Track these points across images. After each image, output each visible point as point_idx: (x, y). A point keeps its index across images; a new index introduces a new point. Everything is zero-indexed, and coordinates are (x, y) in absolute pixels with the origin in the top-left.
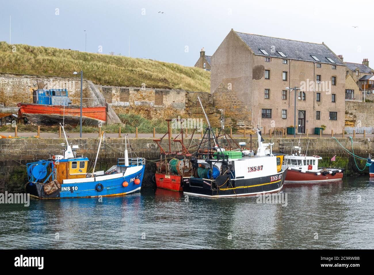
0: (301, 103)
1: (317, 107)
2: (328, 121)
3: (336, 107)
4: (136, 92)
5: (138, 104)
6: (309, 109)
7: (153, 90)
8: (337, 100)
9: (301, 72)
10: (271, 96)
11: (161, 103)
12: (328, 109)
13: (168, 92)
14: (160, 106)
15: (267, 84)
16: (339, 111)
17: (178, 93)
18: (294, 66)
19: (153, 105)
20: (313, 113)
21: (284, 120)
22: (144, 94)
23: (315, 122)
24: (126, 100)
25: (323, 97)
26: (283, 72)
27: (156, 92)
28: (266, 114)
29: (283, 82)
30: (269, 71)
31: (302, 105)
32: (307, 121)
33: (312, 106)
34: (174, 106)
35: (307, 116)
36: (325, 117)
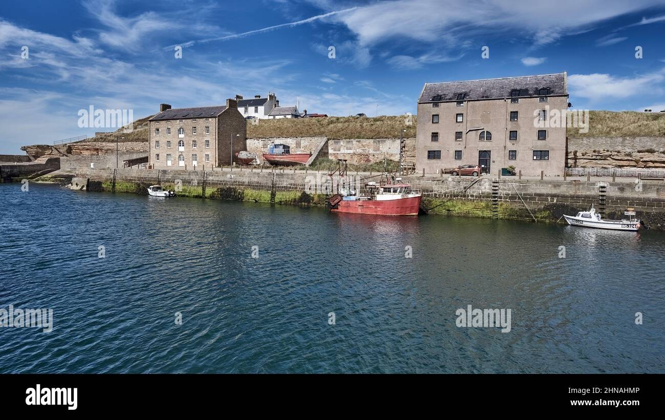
0: (483, 143)
1: (511, 146)
2: (531, 161)
3: (546, 145)
4: (358, 143)
5: (359, 151)
6: (497, 148)
7: (371, 141)
8: (548, 137)
9: (484, 111)
10: (440, 138)
11: (378, 149)
12: (531, 147)
13: (385, 141)
14: (377, 152)
15: (434, 128)
16: (553, 150)
17: (394, 141)
18: (473, 107)
19: (371, 151)
20: (503, 153)
21: (458, 161)
22: (364, 144)
23: (506, 162)
24: (350, 149)
25: (521, 134)
26: (457, 114)
27: (374, 142)
28: (434, 155)
29: (458, 124)
30: (438, 115)
31: (485, 145)
32: (494, 162)
33: (502, 145)
34: (390, 152)
35: (494, 156)
36: (524, 156)
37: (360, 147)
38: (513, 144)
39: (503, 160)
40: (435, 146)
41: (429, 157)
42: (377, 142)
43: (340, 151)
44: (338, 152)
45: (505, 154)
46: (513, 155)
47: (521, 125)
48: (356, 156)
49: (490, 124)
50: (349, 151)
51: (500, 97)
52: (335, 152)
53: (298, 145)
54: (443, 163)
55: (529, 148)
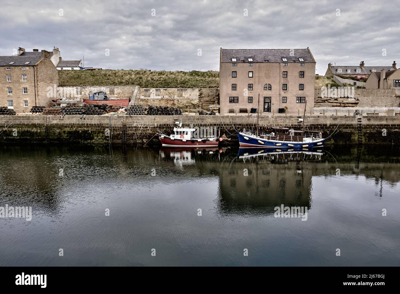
0: (266, 92)
1: (283, 94)
2: (295, 104)
3: (304, 94)
4: (165, 91)
5: (166, 97)
6: (275, 95)
7: (176, 89)
8: (305, 88)
9: (267, 71)
10: (238, 88)
11: (181, 96)
12: (295, 95)
13: (186, 90)
14: (181, 98)
15: (234, 81)
16: (308, 96)
17: (194, 90)
18: (259, 67)
19: (176, 97)
20: (279, 98)
21: (250, 104)
22: (170, 91)
23: (281, 104)
24: (159, 95)
25: (289, 87)
26: (249, 72)
27: (178, 90)
28: (233, 100)
29: (249, 78)
30: (236, 72)
31: (267, 93)
32: (273, 104)
33: (278, 93)
34: (191, 97)
35: (273, 101)
36: (291, 101)
37: (167, 94)
38: (285, 93)
39: (279, 103)
40: (234, 94)
41: (230, 102)
42: (181, 91)
43: (149, 97)
44: (148, 98)
45: (280, 99)
46: (285, 100)
47: (289, 81)
48: (164, 101)
49: (270, 79)
50: (158, 97)
51: (276, 61)
52: (146, 98)
53: (112, 92)
54: (240, 106)
55: (294, 95)
